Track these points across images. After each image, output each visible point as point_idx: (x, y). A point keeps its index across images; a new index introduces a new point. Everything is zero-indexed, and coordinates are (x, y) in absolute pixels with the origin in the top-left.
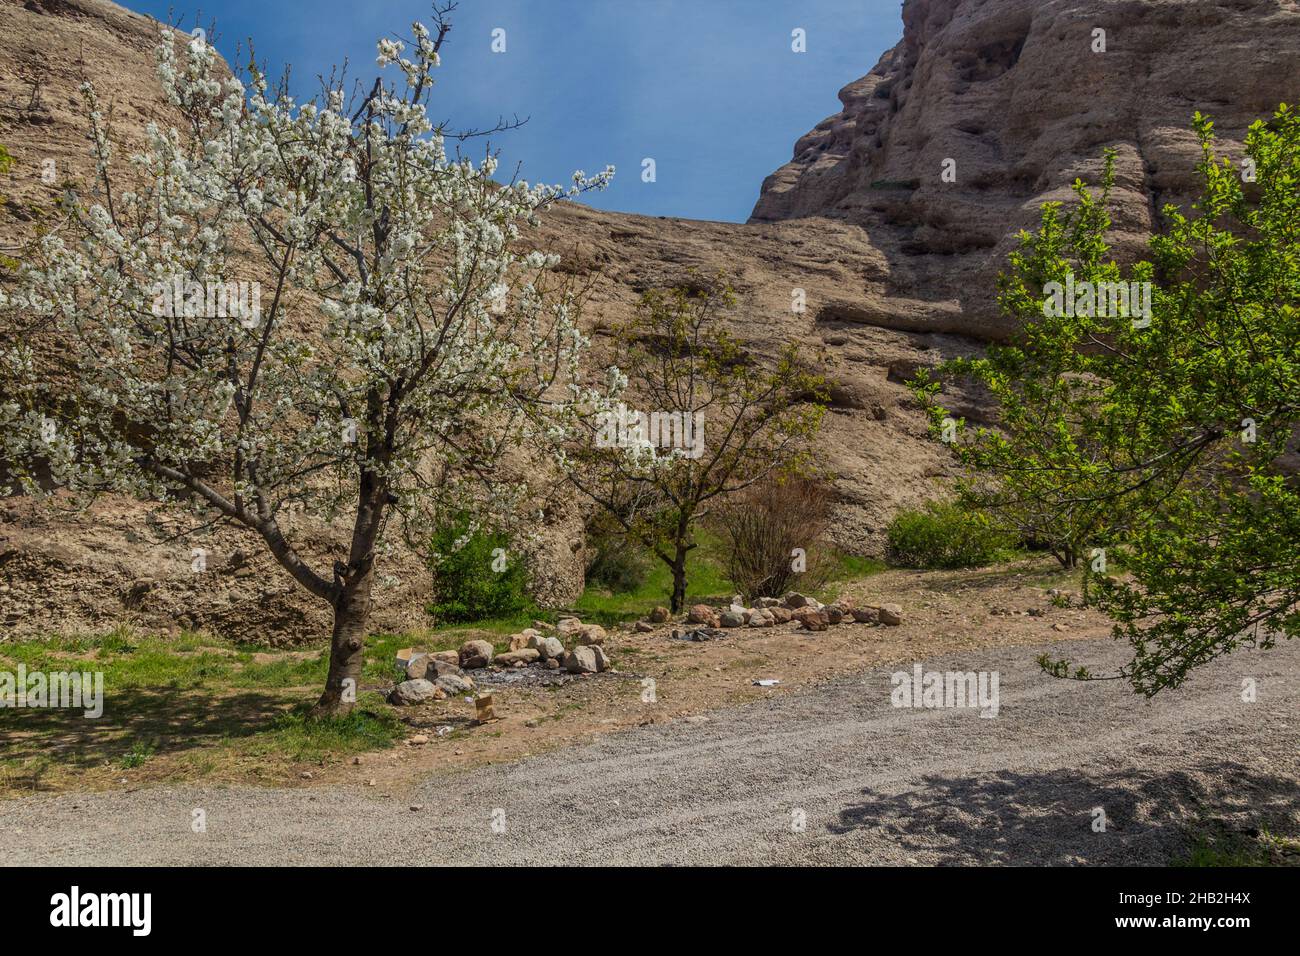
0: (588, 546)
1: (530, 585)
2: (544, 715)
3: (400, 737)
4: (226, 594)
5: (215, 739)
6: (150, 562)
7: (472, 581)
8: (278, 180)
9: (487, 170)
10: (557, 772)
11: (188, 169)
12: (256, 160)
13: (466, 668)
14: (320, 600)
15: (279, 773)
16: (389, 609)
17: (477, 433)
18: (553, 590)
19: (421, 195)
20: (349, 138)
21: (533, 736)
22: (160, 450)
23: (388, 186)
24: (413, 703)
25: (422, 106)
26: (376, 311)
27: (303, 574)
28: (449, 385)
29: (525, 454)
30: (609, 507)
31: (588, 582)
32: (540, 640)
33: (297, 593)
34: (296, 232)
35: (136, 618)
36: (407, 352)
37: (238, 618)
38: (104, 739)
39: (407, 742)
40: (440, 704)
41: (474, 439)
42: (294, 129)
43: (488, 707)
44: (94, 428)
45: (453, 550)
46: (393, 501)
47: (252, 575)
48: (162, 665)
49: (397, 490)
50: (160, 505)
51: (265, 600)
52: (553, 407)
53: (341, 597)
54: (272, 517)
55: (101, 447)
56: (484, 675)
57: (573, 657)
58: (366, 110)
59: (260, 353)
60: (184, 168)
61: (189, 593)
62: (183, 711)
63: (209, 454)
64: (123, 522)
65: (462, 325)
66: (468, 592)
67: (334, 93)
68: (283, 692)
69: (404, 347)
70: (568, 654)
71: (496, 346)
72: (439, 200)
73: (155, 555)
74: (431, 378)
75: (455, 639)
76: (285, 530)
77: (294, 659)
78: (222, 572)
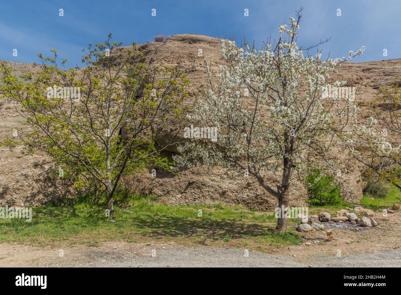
0: (363, 181)
1: (342, 194)
2: (353, 240)
3: (302, 242)
4: (246, 194)
5: (247, 236)
6: (226, 185)
7: (321, 192)
8: (254, 74)
9: (318, 58)
10: (361, 262)
11: (230, 76)
12: (248, 69)
13: (321, 221)
14: (273, 197)
15: (266, 249)
16: (294, 200)
17: (318, 144)
18: (350, 196)
19: (296, 69)
20: (273, 57)
21: (349, 247)
22: (228, 154)
23: (286, 69)
24: (304, 231)
25: (295, 43)
26: (286, 108)
27: (268, 189)
28: (310, 128)
29: (336, 149)
30: (371, 167)
31: (364, 194)
32: (348, 214)
33: (266, 195)
34: (260, 88)
35: (223, 200)
36: (296, 119)
37: (250, 201)
38: (219, 233)
39: (304, 244)
40: (314, 233)
41: (317, 146)
42: (257, 58)
43: (331, 235)
44: (212, 149)
45: (315, 182)
46: (294, 166)
47: (252, 189)
48: (231, 213)
49: (295, 163)
50: (229, 169)
51: (257, 196)
52: (348, 133)
53: (280, 197)
54: (258, 172)
55: (214, 154)
56: (328, 224)
57: (362, 221)
58: (277, 47)
59: (252, 124)
60: (229, 76)
61: (236, 194)
62: (237, 227)
63: (241, 154)
64: (219, 174)
65: (313, 109)
66: (319, 196)
67: (268, 45)
68: (264, 224)
69: (294, 118)
70: (359, 219)
71: (325, 115)
72: (302, 71)
73: (227, 183)
74: (304, 127)
75: (316, 212)
76: (262, 176)
77: (266, 214)
78: (244, 188)
